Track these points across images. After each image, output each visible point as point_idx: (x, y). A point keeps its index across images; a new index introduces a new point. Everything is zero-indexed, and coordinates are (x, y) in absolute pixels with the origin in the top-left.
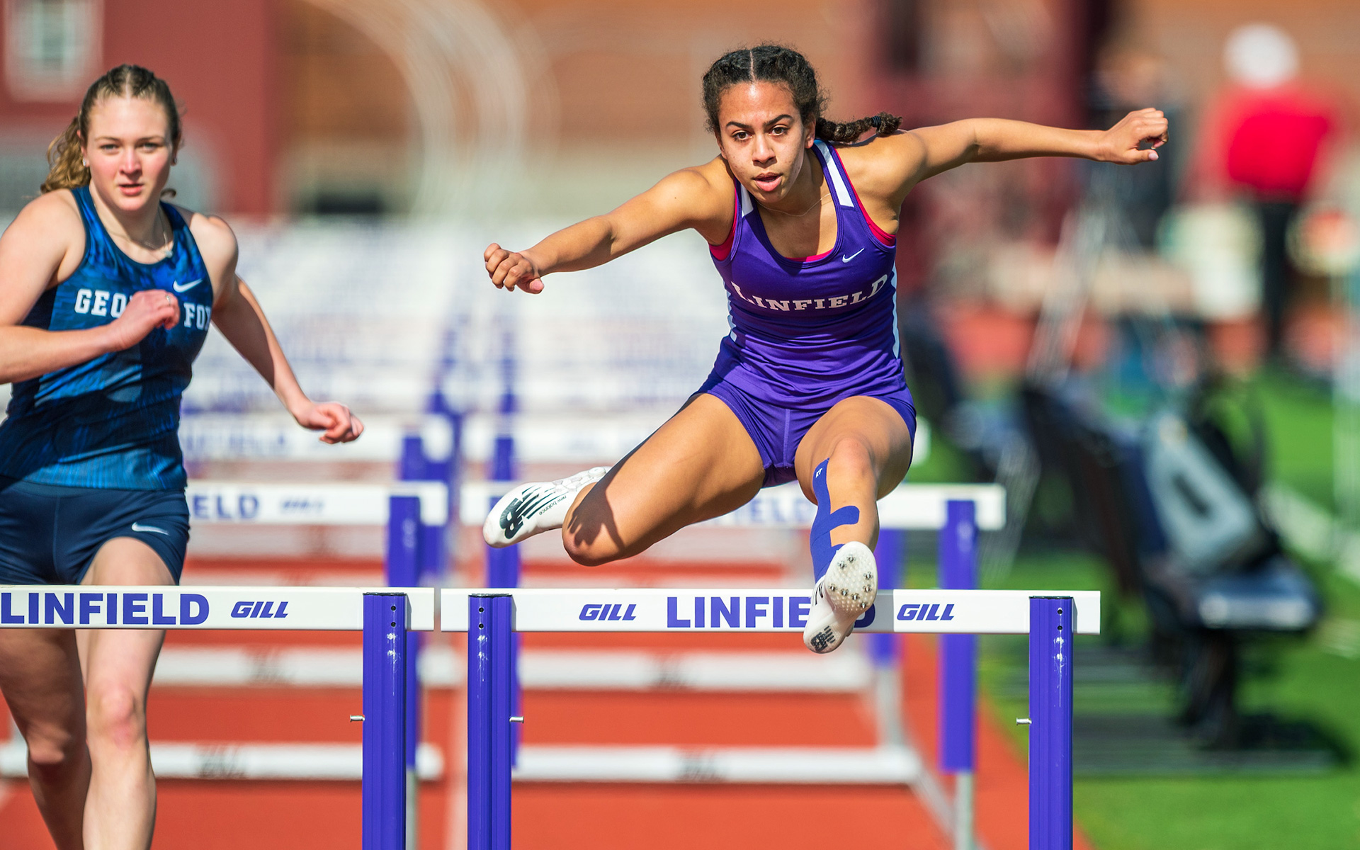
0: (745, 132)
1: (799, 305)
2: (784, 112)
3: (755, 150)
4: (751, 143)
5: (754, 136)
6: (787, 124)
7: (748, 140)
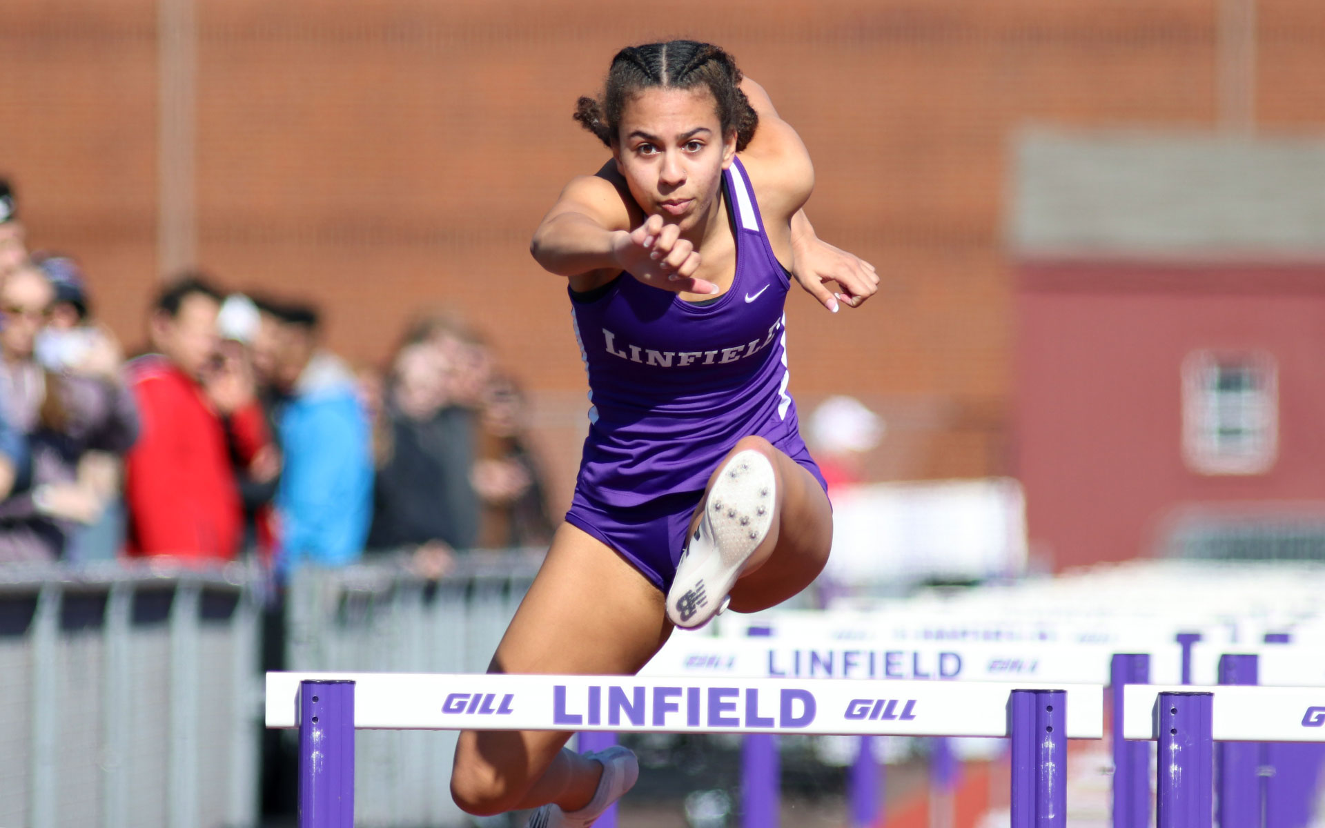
0: (653, 144)
1: (685, 358)
2: (704, 126)
3: (662, 168)
4: (658, 160)
5: (663, 152)
6: (705, 138)
7: (655, 156)
